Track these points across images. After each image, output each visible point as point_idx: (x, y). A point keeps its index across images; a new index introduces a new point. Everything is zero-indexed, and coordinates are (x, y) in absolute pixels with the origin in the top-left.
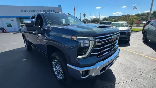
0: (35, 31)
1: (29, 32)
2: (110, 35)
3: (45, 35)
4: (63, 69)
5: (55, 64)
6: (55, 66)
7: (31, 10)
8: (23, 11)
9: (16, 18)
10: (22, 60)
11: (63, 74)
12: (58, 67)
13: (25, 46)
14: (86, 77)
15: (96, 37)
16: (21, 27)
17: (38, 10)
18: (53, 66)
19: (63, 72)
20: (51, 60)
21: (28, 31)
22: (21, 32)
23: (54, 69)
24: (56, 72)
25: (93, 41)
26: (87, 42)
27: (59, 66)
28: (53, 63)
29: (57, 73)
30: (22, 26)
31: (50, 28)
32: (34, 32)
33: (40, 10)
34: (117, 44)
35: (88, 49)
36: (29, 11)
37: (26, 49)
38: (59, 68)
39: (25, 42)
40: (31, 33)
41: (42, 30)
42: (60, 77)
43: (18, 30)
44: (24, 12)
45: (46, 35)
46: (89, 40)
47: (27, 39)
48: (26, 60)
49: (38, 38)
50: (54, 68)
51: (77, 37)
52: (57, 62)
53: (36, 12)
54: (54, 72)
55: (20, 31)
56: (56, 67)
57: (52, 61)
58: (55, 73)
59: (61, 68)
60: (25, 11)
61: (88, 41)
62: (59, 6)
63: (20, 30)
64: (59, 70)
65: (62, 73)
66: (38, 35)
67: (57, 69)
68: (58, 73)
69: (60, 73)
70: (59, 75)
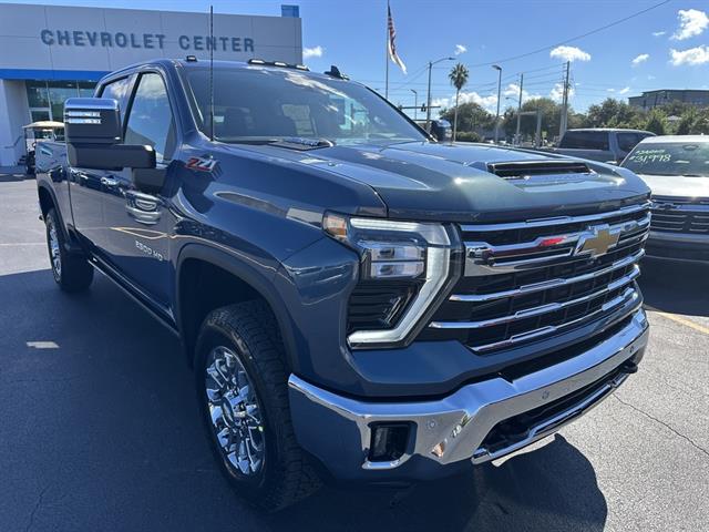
0: (120, 169)
1: (84, 174)
2: (569, 220)
3: (173, 200)
4: (263, 413)
5: (222, 381)
6: (220, 394)
7: (103, 34)
8: (56, 38)
9: (5, 80)
10: (30, 344)
11: (263, 443)
12: (238, 399)
13: (50, 267)
14: (393, 465)
15: (465, 228)
16: (31, 144)
17: (145, 36)
18: (211, 392)
19: (261, 429)
20: (198, 352)
21: (75, 171)
22: (31, 174)
23: (215, 411)
24: (224, 432)
25: (447, 247)
26: (410, 251)
27: (244, 390)
28: (212, 372)
29: (226, 436)
30: (39, 133)
31: (208, 162)
32: (111, 177)
33: (161, 37)
34: (631, 284)
35: (415, 293)
36: (87, 42)
37: (52, 284)
38: (242, 402)
39: (49, 238)
40: (94, 184)
41: (161, 170)
42: (243, 461)
43: (10, 160)
44: (60, 43)
45: (179, 199)
46: (424, 244)
47: (67, 220)
48: (51, 345)
49: (131, 215)
50: (215, 404)
51: (355, 222)
52: (236, 363)
53: (134, 46)
54: (210, 430)
55: (28, 166)
56: (226, 395)
57: (207, 362)
58: (219, 435)
59: (253, 402)
60: (63, 38)
61: (415, 245)
62: (285, 8)
63: (28, 160)
64: (244, 419)
65: (255, 432)
66: (132, 199)
67: (231, 407)
68: (234, 439)
69: (246, 433)
70: (237, 450)
